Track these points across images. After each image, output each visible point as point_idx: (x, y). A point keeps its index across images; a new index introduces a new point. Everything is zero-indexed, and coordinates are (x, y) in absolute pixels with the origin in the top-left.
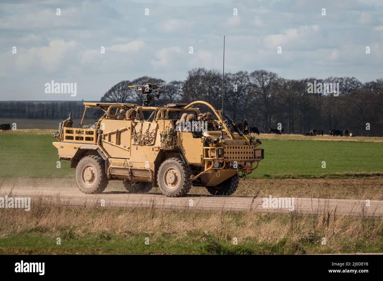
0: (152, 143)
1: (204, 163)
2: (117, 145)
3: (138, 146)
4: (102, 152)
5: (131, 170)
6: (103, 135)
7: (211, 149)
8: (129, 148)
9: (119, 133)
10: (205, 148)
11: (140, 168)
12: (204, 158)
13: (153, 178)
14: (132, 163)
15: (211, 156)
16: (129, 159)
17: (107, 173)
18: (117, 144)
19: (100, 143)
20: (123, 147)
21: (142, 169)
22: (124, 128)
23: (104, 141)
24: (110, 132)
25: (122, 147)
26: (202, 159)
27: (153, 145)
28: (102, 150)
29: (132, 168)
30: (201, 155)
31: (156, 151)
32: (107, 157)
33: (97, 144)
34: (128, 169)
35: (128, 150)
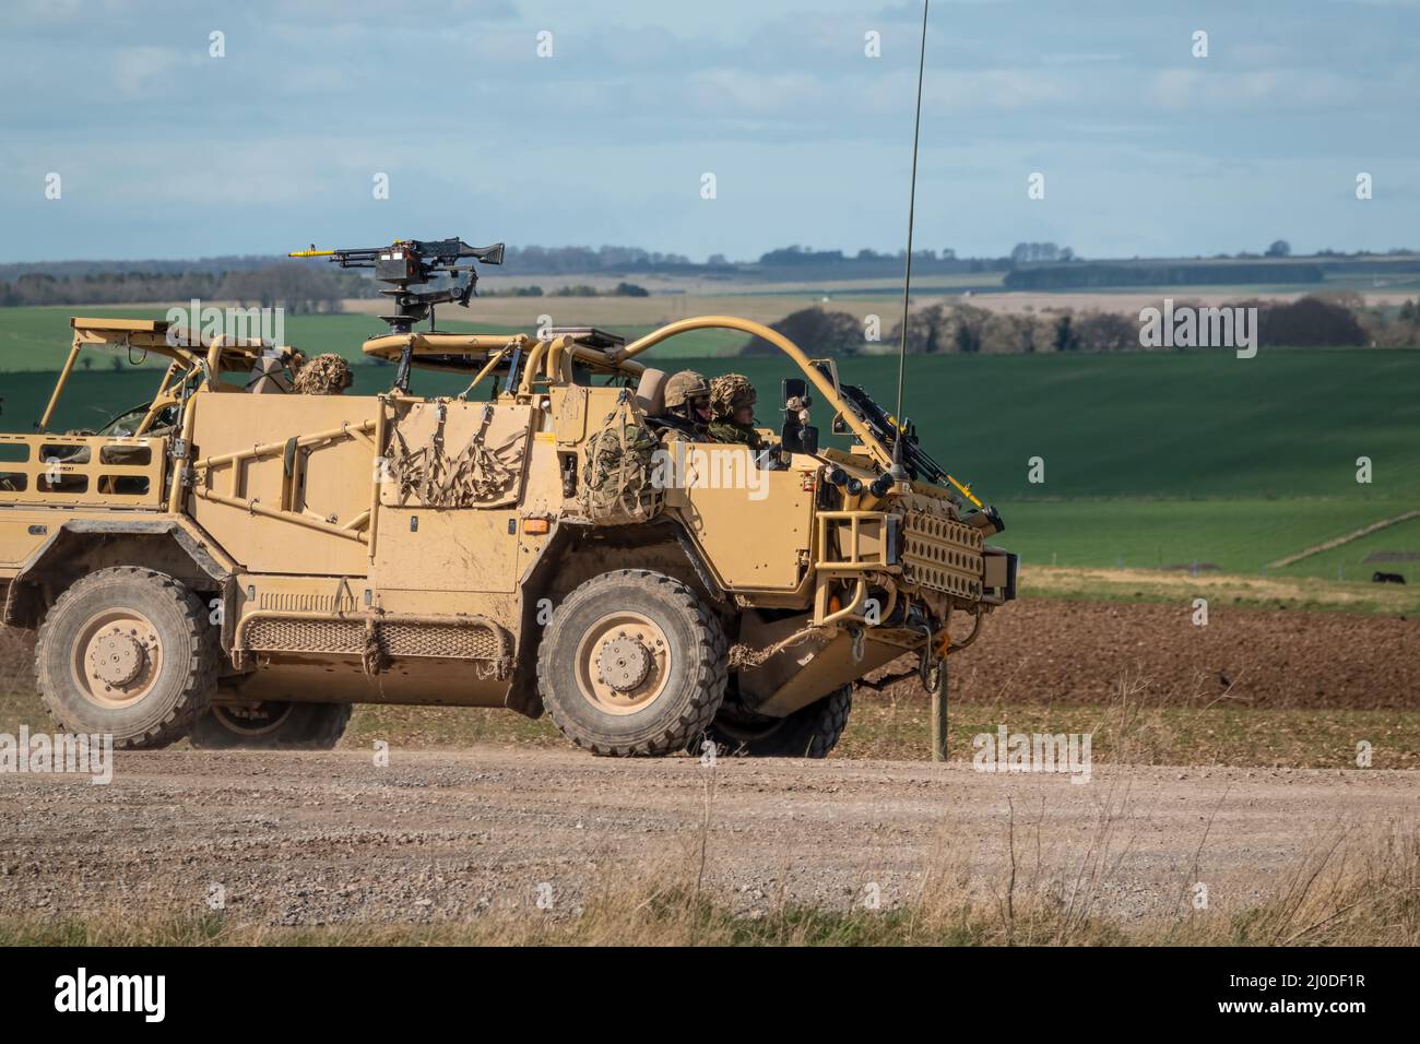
0: (510, 497)
1: (812, 589)
2: (286, 514)
3: (421, 513)
4: (202, 546)
5: (377, 625)
6: (200, 467)
7: (862, 521)
8: (362, 526)
9: (297, 458)
10: (821, 515)
11: (436, 619)
12: (817, 565)
13: (510, 664)
14: (382, 592)
15: (861, 553)
16: (365, 577)
17: (232, 643)
18: (286, 507)
19: (182, 503)
20: (321, 521)
21: (446, 619)
22: (338, 430)
23: (210, 493)
24: (248, 451)
25: (316, 523)
26: (803, 569)
27: (512, 506)
28: (199, 538)
29: (388, 617)
30: (802, 552)
31: (528, 533)
32: (229, 568)
33: (165, 511)
34: (362, 622)
35: (354, 533)
